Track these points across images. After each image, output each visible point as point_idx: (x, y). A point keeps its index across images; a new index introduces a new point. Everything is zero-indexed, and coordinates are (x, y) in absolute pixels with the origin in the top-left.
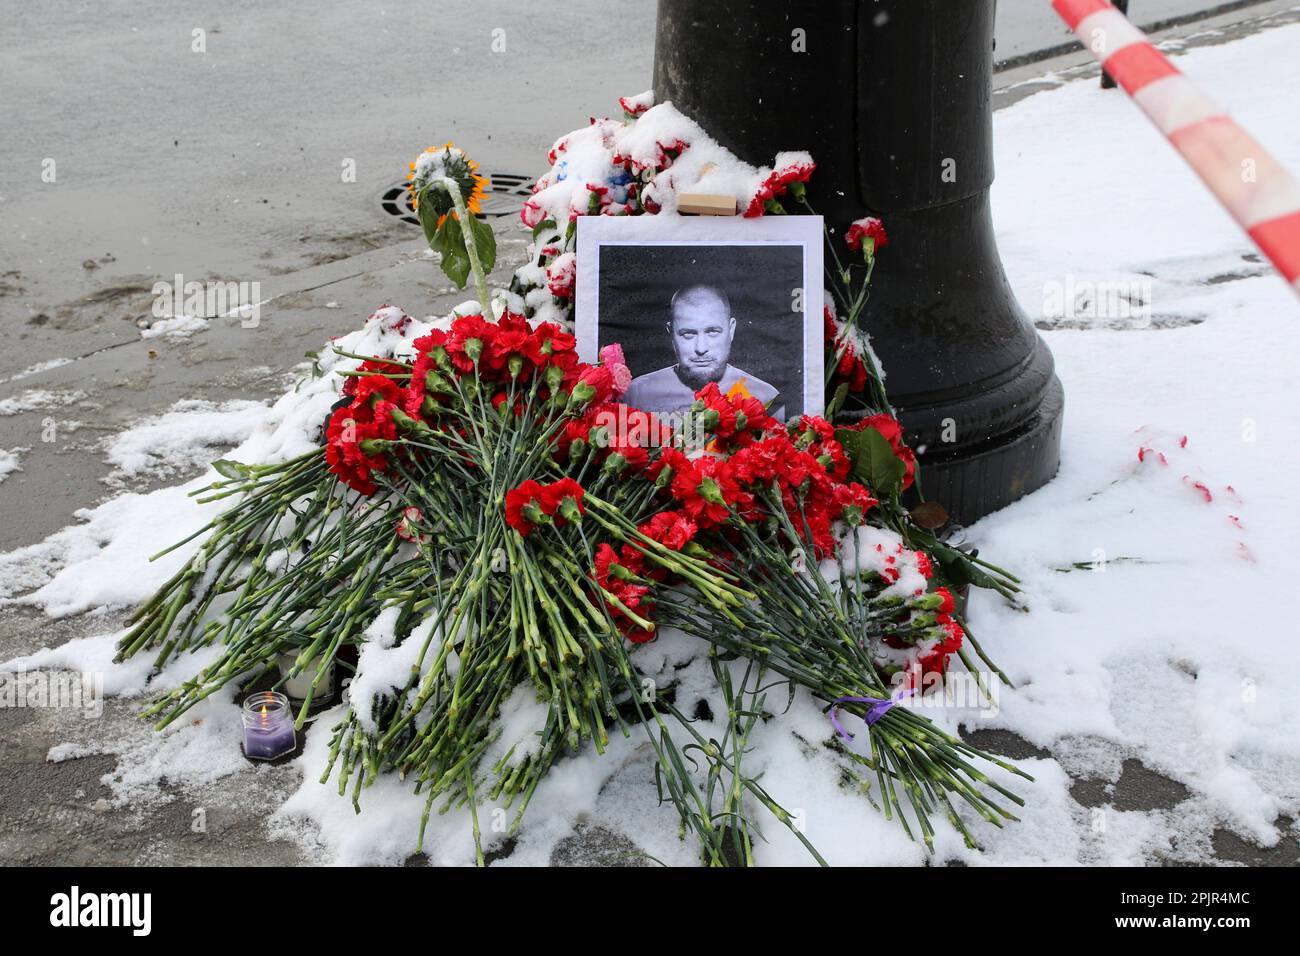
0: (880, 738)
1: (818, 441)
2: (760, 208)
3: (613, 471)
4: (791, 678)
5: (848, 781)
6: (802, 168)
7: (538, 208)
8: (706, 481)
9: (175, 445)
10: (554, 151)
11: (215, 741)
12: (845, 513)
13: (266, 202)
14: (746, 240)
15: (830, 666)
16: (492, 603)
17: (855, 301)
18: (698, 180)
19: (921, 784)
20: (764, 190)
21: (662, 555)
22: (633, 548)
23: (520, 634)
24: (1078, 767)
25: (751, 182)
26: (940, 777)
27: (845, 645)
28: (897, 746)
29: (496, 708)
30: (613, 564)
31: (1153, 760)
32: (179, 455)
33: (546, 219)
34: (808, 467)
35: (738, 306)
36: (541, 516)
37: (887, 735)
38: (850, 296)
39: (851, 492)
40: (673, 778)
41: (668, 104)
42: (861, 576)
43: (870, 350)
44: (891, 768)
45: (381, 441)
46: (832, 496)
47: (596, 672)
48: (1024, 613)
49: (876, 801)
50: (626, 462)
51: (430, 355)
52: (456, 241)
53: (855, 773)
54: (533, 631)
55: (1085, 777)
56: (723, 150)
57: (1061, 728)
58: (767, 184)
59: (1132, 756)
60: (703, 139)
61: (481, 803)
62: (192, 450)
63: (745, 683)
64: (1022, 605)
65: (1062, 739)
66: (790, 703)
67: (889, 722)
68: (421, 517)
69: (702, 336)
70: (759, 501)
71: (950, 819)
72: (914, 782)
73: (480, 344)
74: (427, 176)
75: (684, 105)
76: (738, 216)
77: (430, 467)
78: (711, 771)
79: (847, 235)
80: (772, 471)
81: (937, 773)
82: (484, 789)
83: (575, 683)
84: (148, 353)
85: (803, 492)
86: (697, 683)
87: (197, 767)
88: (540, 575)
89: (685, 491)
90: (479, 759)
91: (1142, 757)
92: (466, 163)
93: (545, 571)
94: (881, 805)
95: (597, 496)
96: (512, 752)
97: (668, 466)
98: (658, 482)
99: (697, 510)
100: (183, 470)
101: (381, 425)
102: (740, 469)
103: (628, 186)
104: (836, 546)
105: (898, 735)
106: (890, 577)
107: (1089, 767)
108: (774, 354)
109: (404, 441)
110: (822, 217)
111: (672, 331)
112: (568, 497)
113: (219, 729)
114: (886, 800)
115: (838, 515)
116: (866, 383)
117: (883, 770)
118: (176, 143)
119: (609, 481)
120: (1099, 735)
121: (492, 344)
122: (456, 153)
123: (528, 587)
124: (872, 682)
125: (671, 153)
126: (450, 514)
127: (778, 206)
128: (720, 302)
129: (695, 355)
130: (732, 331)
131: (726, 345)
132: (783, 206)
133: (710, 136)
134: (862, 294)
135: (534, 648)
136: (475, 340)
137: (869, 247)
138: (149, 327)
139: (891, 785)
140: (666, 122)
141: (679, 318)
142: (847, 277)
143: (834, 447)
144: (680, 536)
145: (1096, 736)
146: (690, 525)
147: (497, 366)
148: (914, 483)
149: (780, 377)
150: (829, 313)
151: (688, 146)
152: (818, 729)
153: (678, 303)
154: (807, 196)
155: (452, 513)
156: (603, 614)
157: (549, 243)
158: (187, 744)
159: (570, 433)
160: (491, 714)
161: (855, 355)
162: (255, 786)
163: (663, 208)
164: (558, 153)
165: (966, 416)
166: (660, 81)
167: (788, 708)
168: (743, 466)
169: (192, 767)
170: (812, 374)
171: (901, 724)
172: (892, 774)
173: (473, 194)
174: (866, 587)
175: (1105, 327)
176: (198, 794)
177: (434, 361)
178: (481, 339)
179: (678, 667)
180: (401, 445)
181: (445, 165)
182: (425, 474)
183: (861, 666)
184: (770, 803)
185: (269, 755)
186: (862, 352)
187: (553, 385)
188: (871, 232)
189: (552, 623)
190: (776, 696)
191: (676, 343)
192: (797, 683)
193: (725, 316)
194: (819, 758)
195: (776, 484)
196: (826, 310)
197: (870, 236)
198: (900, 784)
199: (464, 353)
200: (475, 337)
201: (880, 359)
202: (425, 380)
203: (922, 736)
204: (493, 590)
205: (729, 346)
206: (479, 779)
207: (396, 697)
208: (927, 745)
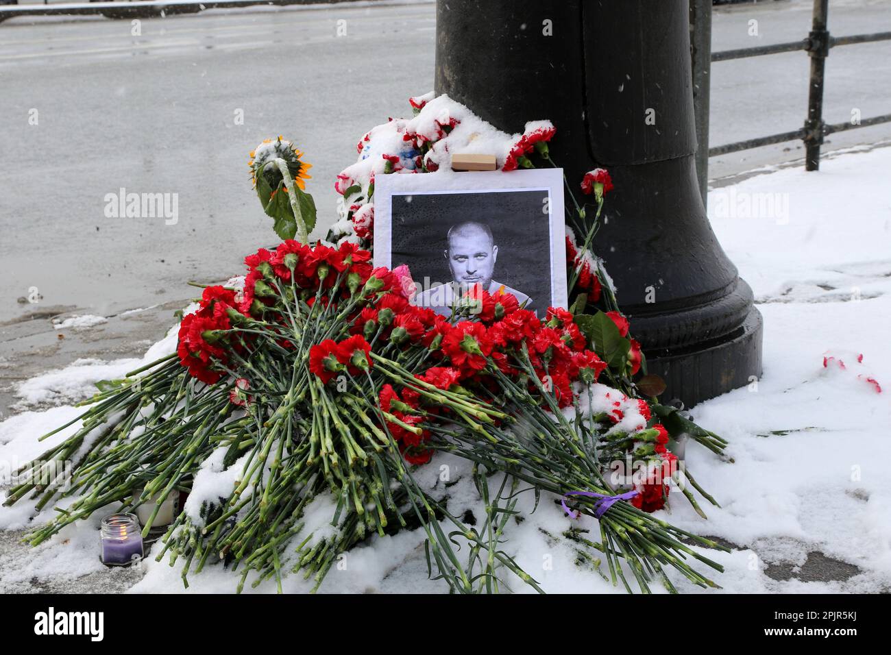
0: (608, 527)
1: (560, 326)
2: (514, 163)
3: (397, 339)
4: (537, 484)
5: (583, 562)
6: (545, 131)
7: (347, 178)
8: (467, 337)
9: (71, 384)
10: (361, 142)
11: (79, 553)
12: (581, 374)
13: (163, 261)
14: (504, 188)
15: (566, 472)
16: (300, 434)
17: (589, 230)
18: (467, 144)
19: (641, 560)
20: (516, 149)
21: (433, 391)
22: (411, 390)
23: (318, 446)
24: (771, 556)
25: (506, 144)
26: (655, 552)
27: (579, 458)
28: (621, 531)
29: (301, 510)
30: (393, 400)
31: (831, 551)
32: (74, 391)
33: (353, 185)
34: (551, 339)
35: (499, 237)
36: (337, 365)
37: (613, 523)
38: (585, 227)
39: (585, 357)
40: (439, 549)
41: (444, 96)
42: (594, 417)
43: (604, 270)
44: (617, 549)
45: (218, 331)
46: (571, 361)
47: (379, 476)
48: (731, 464)
49: (604, 574)
50: (407, 333)
51: (258, 269)
52: (285, 208)
53: (588, 554)
54: (328, 443)
55: (777, 563)
56: (486, 124)
57: (759, 532)
58: (519, 145)
59: (815, 550)
60: (471, 116)
61: (285, 576)
62: (84, 388)
63: (501, 492)
64: (729, 458)
65: (759, 540)
66: (536, 505)
67: (614, 513)
68: (249, 386)
69: (472, 260)
70: (511, 360)
71: (665, 585)
72: (635, 558)
73: (296, 258)
74: (263, 160)
75: (455, 95)
76: (497, 171)
77: (255, 348)
78: (471, 552)
79: (582, 183)
80: (520, 334)
81: (653, 550)
82: (288, 566)
83: (363, 486)
84: (58, 337)
85: (548, 358)
86: (463, 498)
87: (63, 570)
88: (336, 410)
89: (451, 346)
90: (285, 547)
91: (824, 549)
92: (294, 151)
93: (340, 407)
94: (609, 576)
95: (384, 357)
96: (311, 537)
97: (439, 335)
98: (432, 346)
99: (460, 361)
100: (75, 400)
101: (219, 319)
102: (496, 336)
103: (415, 158)
104: (575, 398)
105: (621, 522)
106: (617, 417)
107: (781, 556)
108: (528, 271)
109: (236, 329)
110: (561, 170)
111: (448, 257)
112: (358, 350)
113: (83, 546)
114: (613, 571)
115: (576, 377)
116: (601, 294)
117: (611, 551)
118: (98, 229)
119: (393, 348)
120: (788, 535)
121: (305, 258)
122: (285, 143)
123: (326, 415)
124: (600, 484)
125: (446, 129)
126: (270, 378)
127: (528, 162)
128: (486, 234)
129: (466, 274)
130: (495, 255)
131: (491, 266)
132: (532, 162)
133: (476, 115)
134: (594, 225)
135: (328, 454)
136: (292, 255)
137: (599, 190)
138: (61, 323)
139: (617, 561)
140: (443, 108)
141: (453, 247)
142: (582, 213)
143: (572, 328)
144: (447, 380)
145: (786, 537)
146: (455, 372)
147: (309, 274)
148: (641, 369)
149: (533, 289)
150: (570, 240)
151: (459, 123)
152: (558, 523)
153: (453, 236)
154: (550, 154)
155: (272, 378)
156: (385, 432)
157: (356, 201)
158: (56, 556)
159: (364, 317)
160: (296, 515)
161: (591, 272)
162: (108, 581)
163: (440, 166)
164: (365, 144)
165: (681, 323)
166: (439, 82)
167: (535, 509)
168: (498, 334)
169: (58, 570)
170: (558, 286)
171: (624, 514)
172: (618, 554)
173: (299, 174)
174: (599, 426)
175: (803, 302)
176: (62, 587)
177: (261, 272)
178: (297, 254)
179: (449, 485)
180: (234, 333)
181: (277, 151)
182: (251, 353)
183: (592, 474)
184: (517, 570)
185: (121, 561)
186: (596, 269)
187: (352, 285)
188: (600, 179)
189: (345, 439)
190: (525, 500)
191: (451, 266)
192: (541, 489)
193: (489, 244)
194: (560, 545)
195: (524, 345)
196: (567, 239)
197: (599, 182)
198: (624, 561)
199: (284, 265)
200: (293, 252)
201: (611, 277)
202: (254, 287)
203: (640, 522)
204: (301, 427)
205: (493, 266)
206: (285, 559)
207: (221, 505)
208: (644, 529)
